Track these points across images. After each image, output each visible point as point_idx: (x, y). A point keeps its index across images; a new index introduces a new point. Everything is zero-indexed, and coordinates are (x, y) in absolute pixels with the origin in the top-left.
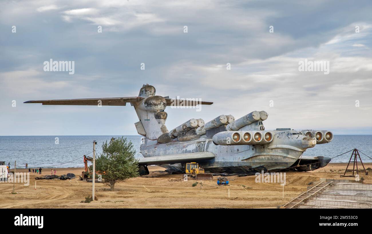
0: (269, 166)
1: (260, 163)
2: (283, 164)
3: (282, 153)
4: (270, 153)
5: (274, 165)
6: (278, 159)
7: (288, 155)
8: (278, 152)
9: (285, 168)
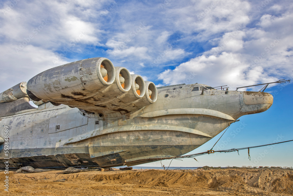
0: (132, 153)
2: (171, 149)
3: (177, 125)
4: (147, 126)
5: (147, 152)
6: (162, 139)
7: (192, 129)
9: (172, 156)
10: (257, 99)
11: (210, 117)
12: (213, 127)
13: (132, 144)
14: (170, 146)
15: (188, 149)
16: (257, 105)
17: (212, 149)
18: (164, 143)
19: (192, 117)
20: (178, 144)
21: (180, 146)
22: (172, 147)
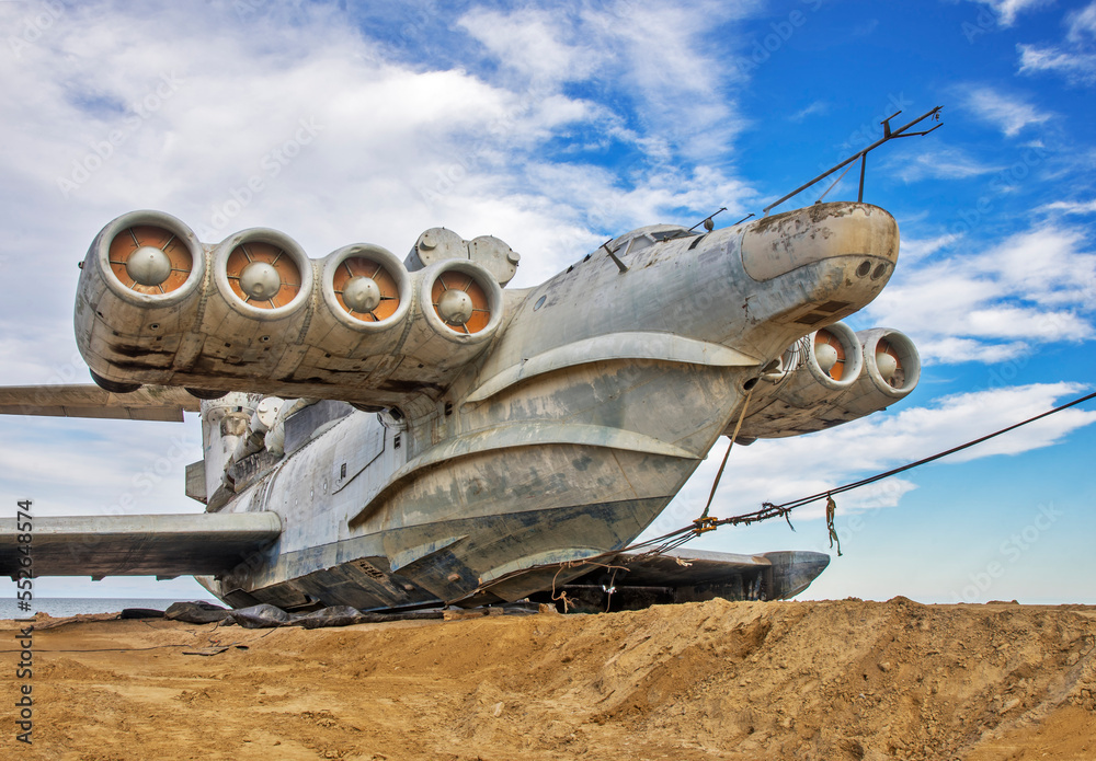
0: (483, 546)
1: (429, 531)
2: (578, 522)
3: (563, 420)
4: (484, 436)
5: (517, 540)
6: (538, 482)
7: (612, 431)
8: (535, 417)
9: (594, 554)
10: (788, 245)
11: (657, 367)
12: (681, 410)
13: (467, 512)
14: (572, 512)
15: (632, 520)
16: (794, 274)
17: (707, 510)
18: (548, 501)
19: (598, 377)
20: (595, 501)
21: (601, 508)
22: (579, 513)
